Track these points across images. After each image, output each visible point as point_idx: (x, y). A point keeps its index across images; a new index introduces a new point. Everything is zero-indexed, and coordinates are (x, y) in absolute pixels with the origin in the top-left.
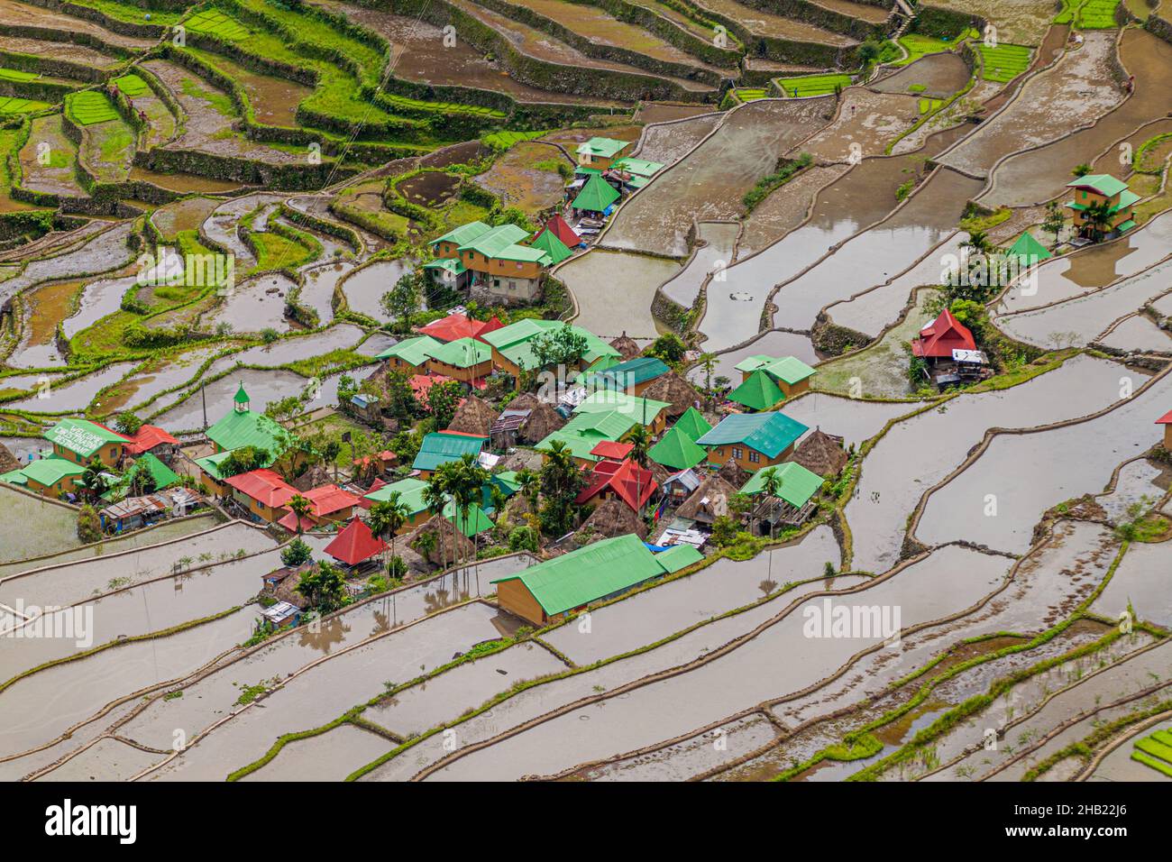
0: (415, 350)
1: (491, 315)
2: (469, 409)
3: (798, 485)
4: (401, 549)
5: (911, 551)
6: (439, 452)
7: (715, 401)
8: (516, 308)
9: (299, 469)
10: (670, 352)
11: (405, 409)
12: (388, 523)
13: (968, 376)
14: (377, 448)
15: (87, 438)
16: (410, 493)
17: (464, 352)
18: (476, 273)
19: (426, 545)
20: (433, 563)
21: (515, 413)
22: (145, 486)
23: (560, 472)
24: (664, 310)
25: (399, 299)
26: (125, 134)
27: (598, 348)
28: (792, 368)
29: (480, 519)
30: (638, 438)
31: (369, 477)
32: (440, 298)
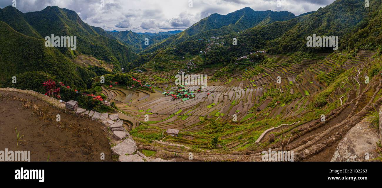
0: (178, 90)
1: (182, 89)
2: (181, 93)
3: (193, 96)
4: (177, 98)
5: (198, 99)
6: (179, 94)
7: (190, 93)
8: (183, 89)
9: (174, 94)
10: (188, 91)
11: (178, 92)
12: (177, 97)
13: (200, 92)
14: (177, 94)
15: (165, 92)
16: (178, 96)
17: (180, 90)
18: (181, 87)
19: (178, 98)
20: (179, 98)
21: (182, 93)
22: (167, 94)
23: (184, 95)
24: (188, 89)
25: (178, 88)
26: (168, 81)
27: (186, 91)
28: (193, 91)
29: (181, 97)
30: (187, 94)
31: (176, 95)
32: (180, 88)
